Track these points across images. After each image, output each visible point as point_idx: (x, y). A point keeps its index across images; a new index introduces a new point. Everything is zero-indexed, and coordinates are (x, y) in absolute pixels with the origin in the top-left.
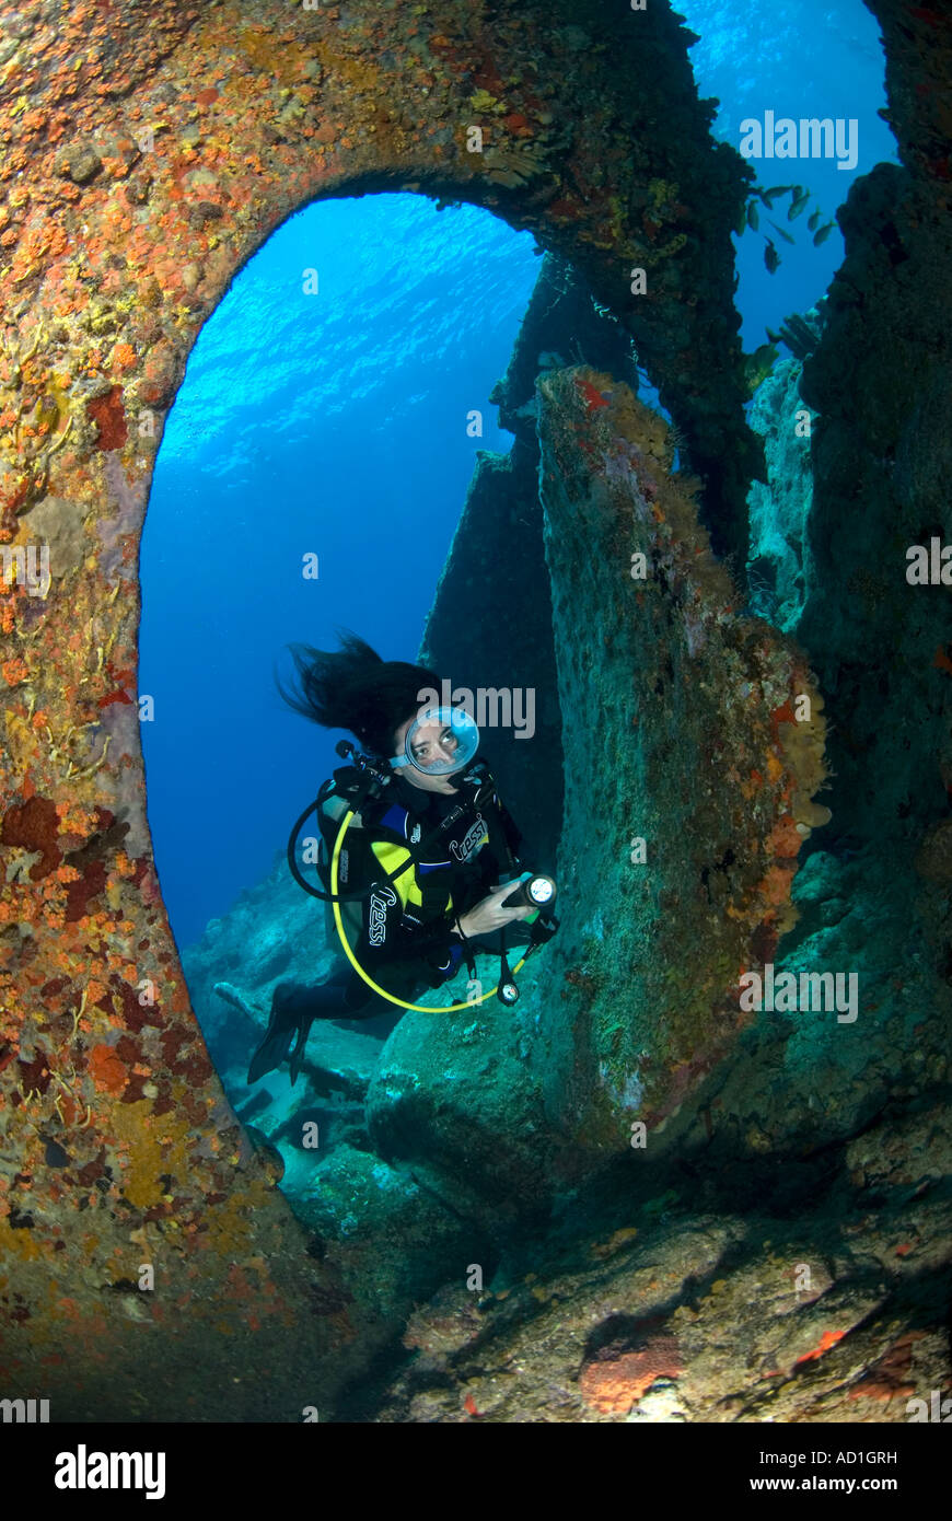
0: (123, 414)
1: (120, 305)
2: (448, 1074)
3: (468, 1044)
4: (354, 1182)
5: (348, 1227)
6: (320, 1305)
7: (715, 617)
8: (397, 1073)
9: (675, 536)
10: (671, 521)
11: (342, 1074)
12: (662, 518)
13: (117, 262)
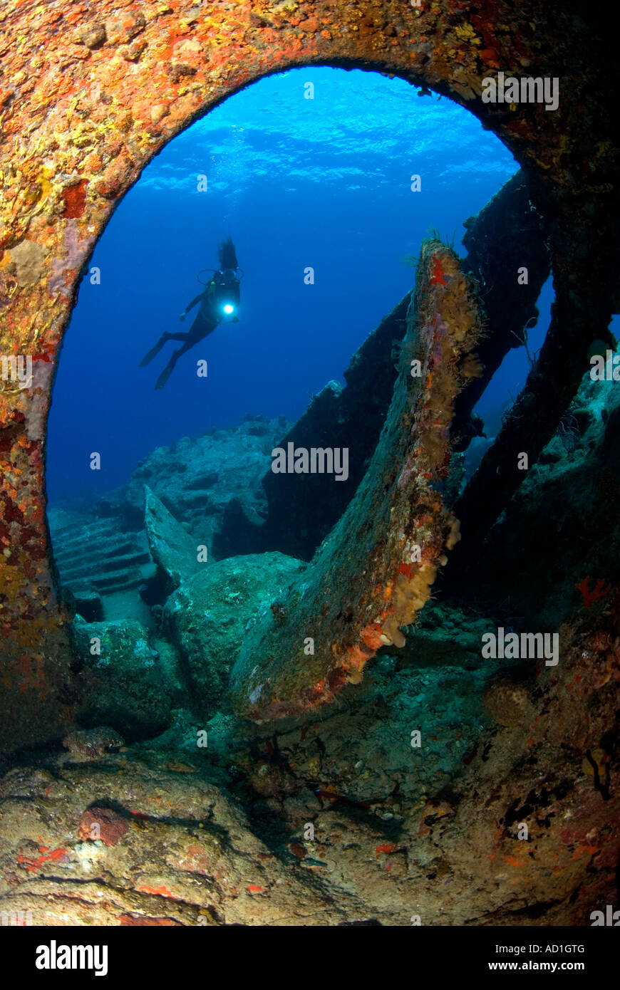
0: (85, 197)
1: (101, 128)
2: (207, 613)
3: (227, 602)
4: (124, 642)
5: (101, 664)
6: (63, 696)
7: (418, 475)
8: (186, 594)
9: (429, 403)
10: (433, 391)
11: (171, 574)
12: (430, 386)
13: (104, 100)
